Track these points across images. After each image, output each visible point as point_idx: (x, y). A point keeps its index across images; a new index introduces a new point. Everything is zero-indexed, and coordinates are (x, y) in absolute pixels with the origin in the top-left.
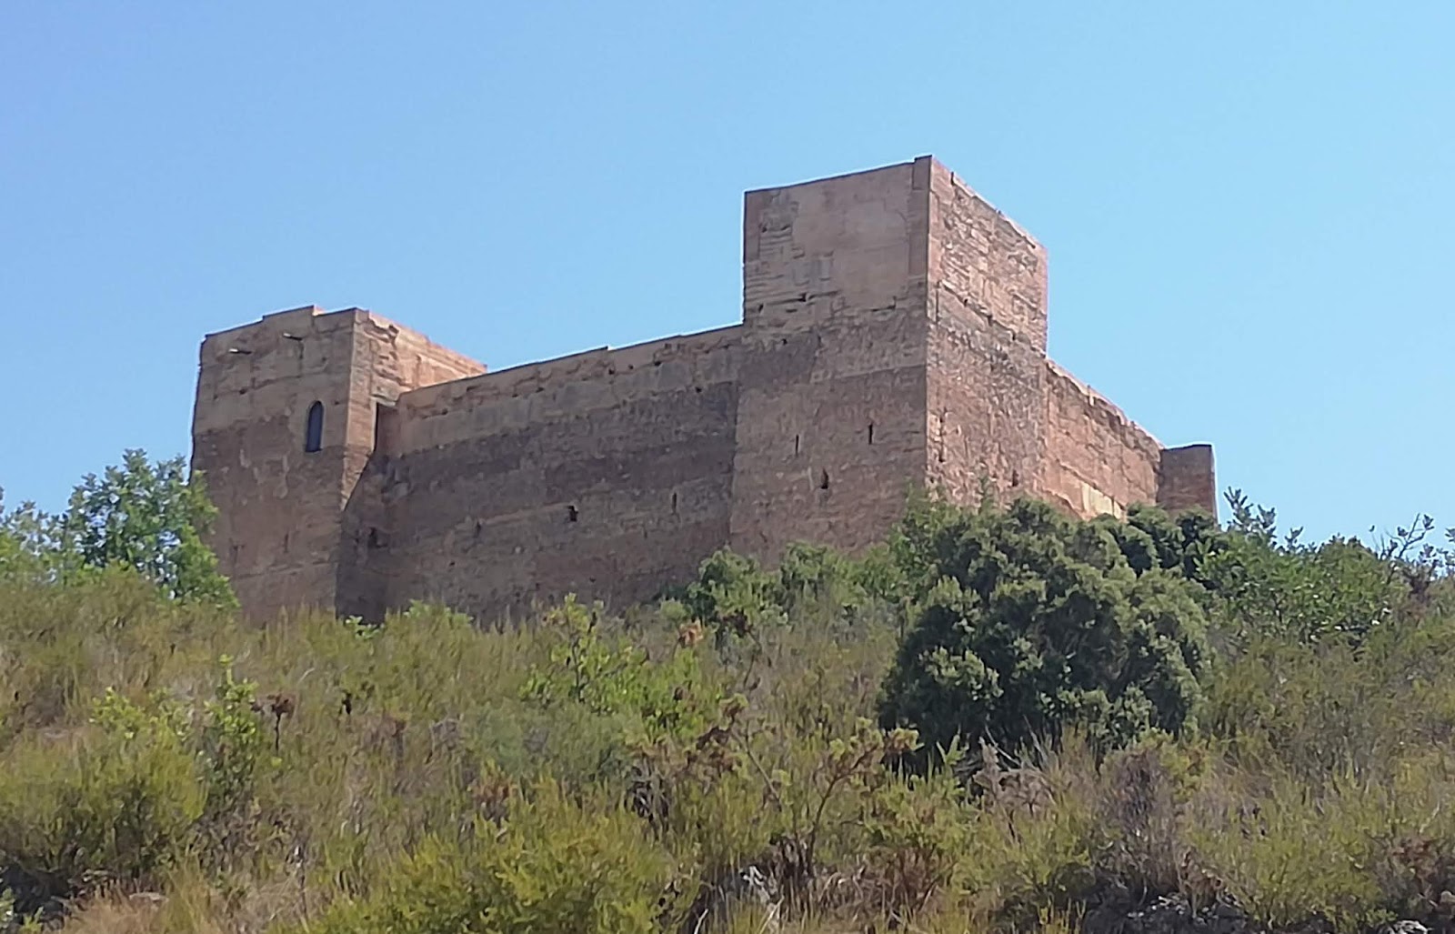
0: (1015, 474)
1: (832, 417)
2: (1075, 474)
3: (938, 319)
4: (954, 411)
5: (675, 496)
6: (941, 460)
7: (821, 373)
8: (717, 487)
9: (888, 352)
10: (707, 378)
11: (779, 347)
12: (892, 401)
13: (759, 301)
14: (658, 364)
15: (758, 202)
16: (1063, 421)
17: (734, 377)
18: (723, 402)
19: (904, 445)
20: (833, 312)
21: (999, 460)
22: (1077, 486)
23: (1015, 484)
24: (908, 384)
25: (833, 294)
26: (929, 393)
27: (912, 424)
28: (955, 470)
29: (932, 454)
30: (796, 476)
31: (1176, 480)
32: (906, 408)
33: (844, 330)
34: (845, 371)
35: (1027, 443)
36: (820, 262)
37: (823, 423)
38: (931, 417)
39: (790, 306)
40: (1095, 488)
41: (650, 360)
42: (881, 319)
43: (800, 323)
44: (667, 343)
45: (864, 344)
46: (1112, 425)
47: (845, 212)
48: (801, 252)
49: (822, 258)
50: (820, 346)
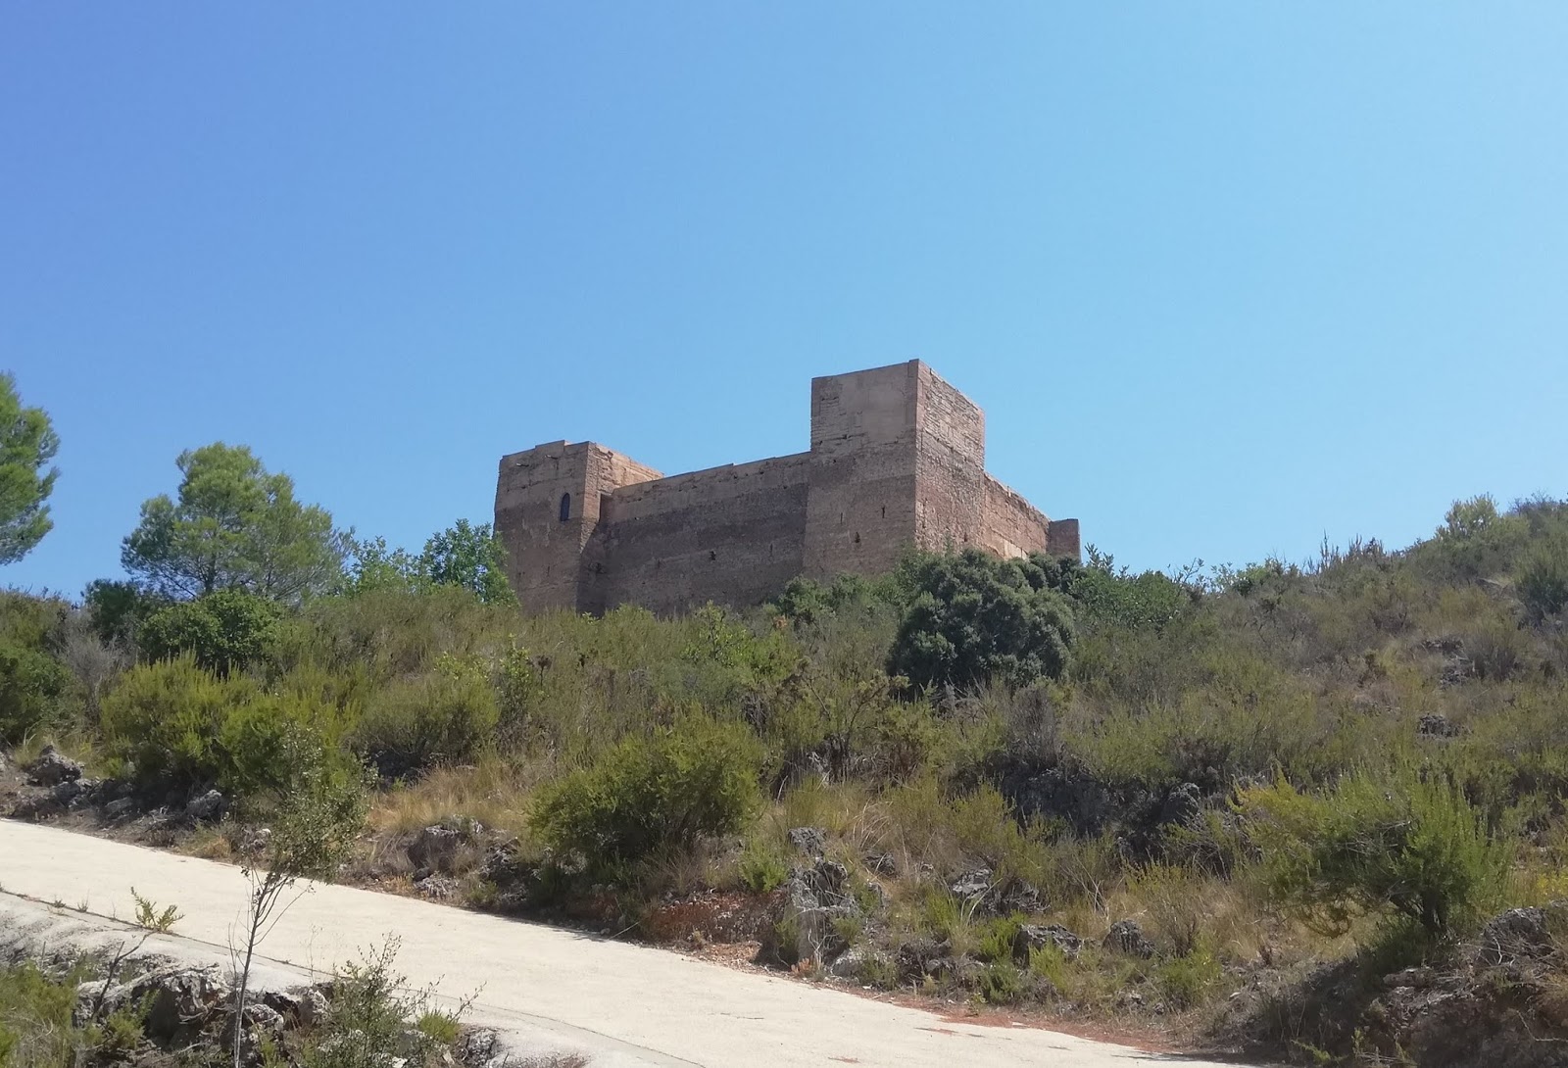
0: (966, 535)
1: (862, 503)
2: (1000, 536)
3: (922, 449)
4: (931, 500)
5: (771, 547)
6: (924, 527)
7: (855, 479)
8: (796, 541)
9: (894, 467)
10: (790, 481)
11: (831, 464)
12: (896, 495)
13: (820, 439)
14: (762, 473)
15: (819, 385)
16: (994, 506)
17: (806, 480)
18: (800, 494)
19: (903, 519)
20: (863, 445)
21: (957, 527)
22: (1001, 542)
23: (966, 540)
24: (905, 485)
25: (863, 435)
26: (917, 490)
27: (907, 508)
28: (931, 532)
29: (919, 523)
30: (841, 536)
31: (1058, 539)
32: (904, 498)
33: (869, 456)
34: (870, 477)
35: (973, 517)
36: (854, 418)
37: (856, 506)
38: (918, 504)
39: (838, 441)
40: (1011, 542)
41: (758, 471)
42: (889, 448)
43: (843, 451)
44: (767, 462)
45: (880, 462)
46: (1021, 507)
47: (869, 391)
48: (844, 412)
49: (856, 415)
50: (855, 464)
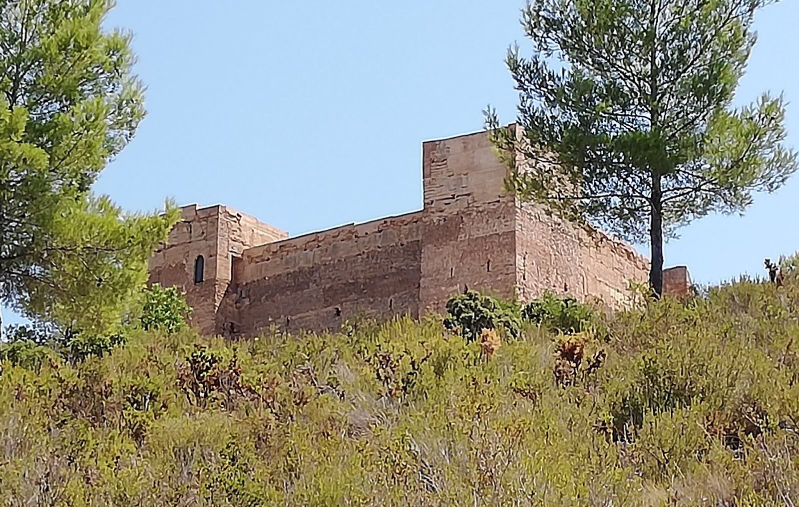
0: (566, 285)
1: (469, 258)
2: (606, 284)
3: (521, 207)
4: (531, 253)
5: (391, 301)
6: (524, 279)
7: (463, 235)
8: (413, 296)
9: (496, 224)
10: (407, 238)
11: (442, 223)
12: (499, 249)
13: (431, 199)
14: (380, 232)
15: (430, 147)
16: (599, 256)
17: (420, 238)
18: (414, 250)
19: (506, 272)
20: (469, 204)
21: (556, 277)
22: (608, 291)
23: (566, 290)
24: (507, 240)
25: (468, 195)
26: (517, 245)
27: (509, 261)
28: (532, 283)
29: (519, 276)
30: (451, 289)
31: (667, 286)
32: (506, 253)
33: (475, 213)
34: (475, 234)
35: (572, 269)
36: (461, 178)
37: (464, 261)
38: (518, 257)
39: (447, 201)
40: (618, 291)
41: (377, 230)
42: (493, 207)
43: (451, 210)
44: (385, 220)
45: (485, 220)
46: (629, 257)
47: (474, 152)
48: (451, 173)
49: (462, 176)
50: (463, 222)
